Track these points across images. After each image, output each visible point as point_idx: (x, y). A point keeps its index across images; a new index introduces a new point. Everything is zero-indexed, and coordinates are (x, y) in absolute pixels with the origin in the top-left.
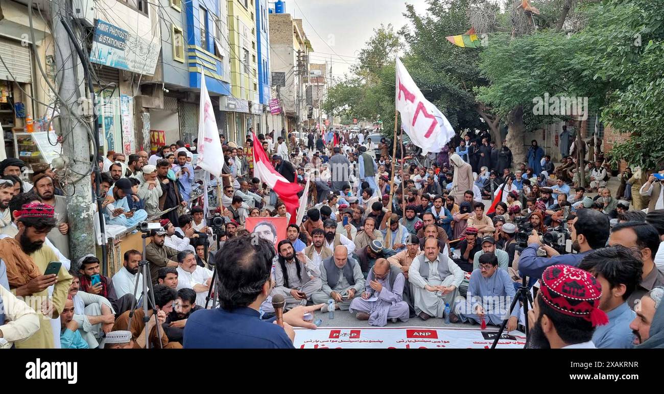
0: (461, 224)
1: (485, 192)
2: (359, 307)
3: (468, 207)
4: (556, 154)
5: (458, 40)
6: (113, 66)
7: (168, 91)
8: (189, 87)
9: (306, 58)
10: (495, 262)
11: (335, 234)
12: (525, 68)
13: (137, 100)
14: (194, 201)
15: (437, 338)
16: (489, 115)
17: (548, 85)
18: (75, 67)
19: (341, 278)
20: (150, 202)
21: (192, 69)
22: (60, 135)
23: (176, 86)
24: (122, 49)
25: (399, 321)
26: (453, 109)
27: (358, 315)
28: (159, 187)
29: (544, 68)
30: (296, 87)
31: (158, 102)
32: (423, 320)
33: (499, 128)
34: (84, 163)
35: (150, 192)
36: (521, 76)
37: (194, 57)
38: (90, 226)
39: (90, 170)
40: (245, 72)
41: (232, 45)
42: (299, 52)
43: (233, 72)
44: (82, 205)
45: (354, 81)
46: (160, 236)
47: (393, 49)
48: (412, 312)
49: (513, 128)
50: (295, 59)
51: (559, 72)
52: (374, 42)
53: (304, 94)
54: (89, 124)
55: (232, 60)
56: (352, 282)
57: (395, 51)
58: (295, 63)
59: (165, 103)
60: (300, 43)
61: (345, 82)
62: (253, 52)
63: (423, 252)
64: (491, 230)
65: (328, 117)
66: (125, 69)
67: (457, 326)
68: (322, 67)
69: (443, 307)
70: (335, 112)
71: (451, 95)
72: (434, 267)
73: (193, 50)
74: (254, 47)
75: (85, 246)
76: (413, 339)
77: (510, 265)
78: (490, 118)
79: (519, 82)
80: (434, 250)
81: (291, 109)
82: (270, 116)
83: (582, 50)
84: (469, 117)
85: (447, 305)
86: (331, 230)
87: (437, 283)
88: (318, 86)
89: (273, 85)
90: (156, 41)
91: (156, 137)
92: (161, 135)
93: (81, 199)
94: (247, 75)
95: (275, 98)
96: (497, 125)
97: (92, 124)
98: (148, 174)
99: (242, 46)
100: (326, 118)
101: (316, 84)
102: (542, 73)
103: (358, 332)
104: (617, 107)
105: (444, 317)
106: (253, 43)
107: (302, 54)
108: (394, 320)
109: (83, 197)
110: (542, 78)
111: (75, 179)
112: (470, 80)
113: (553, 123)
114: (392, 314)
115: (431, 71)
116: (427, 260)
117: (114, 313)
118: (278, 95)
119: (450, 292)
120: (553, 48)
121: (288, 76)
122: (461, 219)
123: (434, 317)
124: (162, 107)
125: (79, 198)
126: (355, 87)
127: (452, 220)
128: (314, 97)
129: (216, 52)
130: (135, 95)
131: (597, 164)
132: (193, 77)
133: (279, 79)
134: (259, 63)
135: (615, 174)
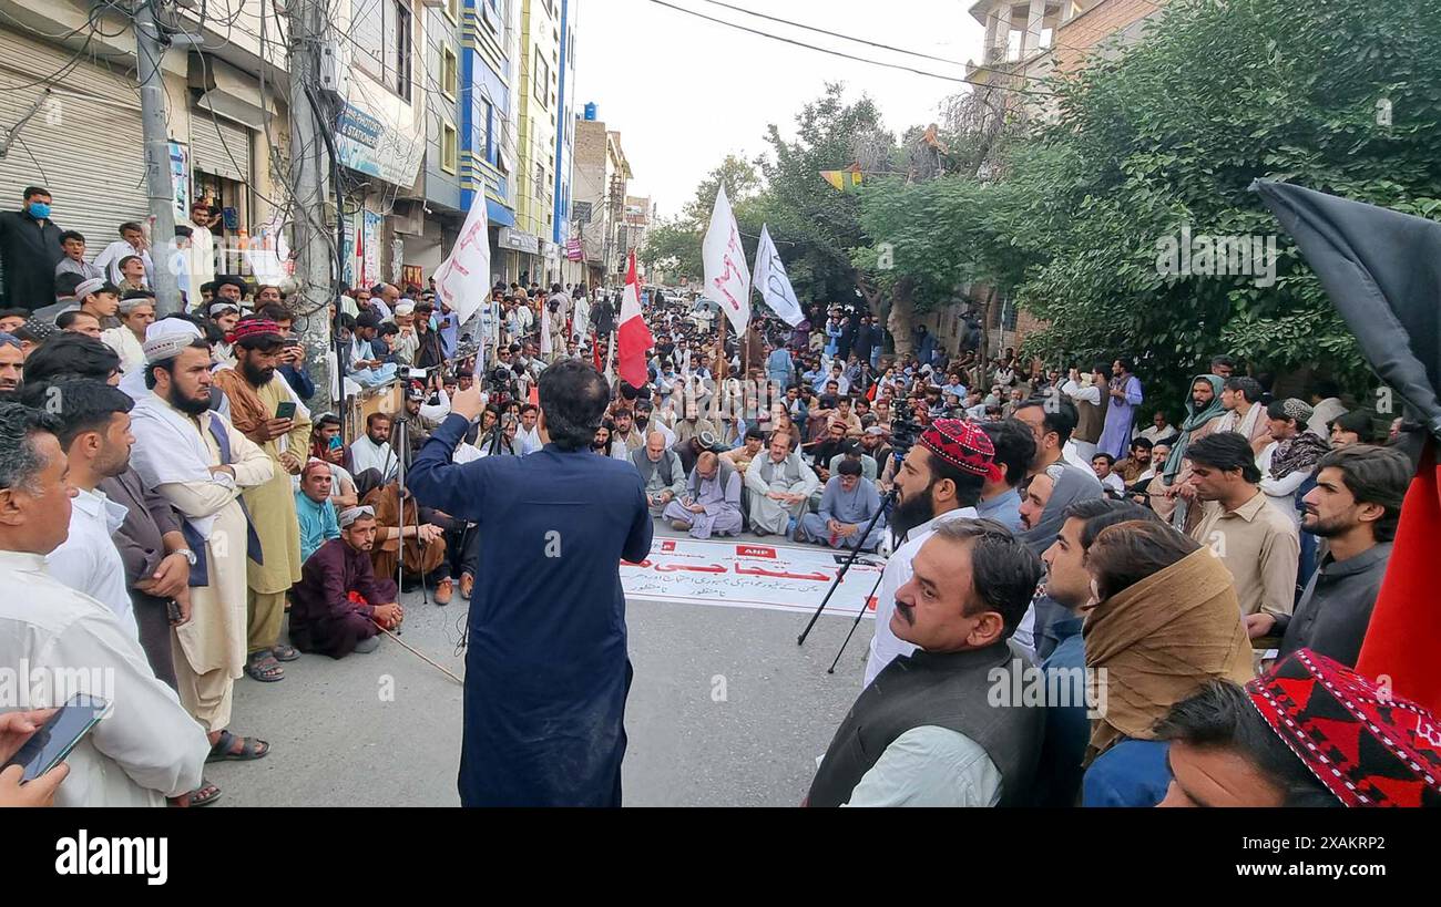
0: (820, 423)
1: (855, 387)
2: (675, 513)
3: (829, 402)
4: (952, 347)
5: (836, 178)
6: (359, 169)
7: (430, 212)
8: (458, 208)
9: (622, 186)
10: (858, 471)
11: (648, 420)
12: (922, 225)
13: (387, 219)
14: (460, 363)
15: (775, 557)
16: (868, 286)
17: (950, 250)
18: (318, 156)
19: (655, 476)
20: (402, 355)
21: (465, 185)
22: (293, 248)
23: (444, 207)
24: (373, 148)
25: (728, 535)
26: (822, 273)
27: (674, 523)
28: (416, 337)
29: (947, 227)
30: (605, 225)
31: (416, 227)
32: (759, 535)
33: (880, 306)
34: (322, 289)
35: (404, 341)
36: (915, 235)
37: (469, 168)
38: (326, 374)
39: (330, 300)
40: (537, 196)
41: (522, 157)
42: (614, 177)
43: (521, 195)
44: (317, 345)
45: (687, 224)
46: (414, 402)
47: (746, 184)
48: (746, 526)
49: (899, 306)
50: (608, 185)
51: (966, 234)
52: (719, 173)
53: (616, 236)
54: (332, 236)
55: (520, 178)
56: (669, 481)
57: (747, 188)
58: (607, 192)
59: (425, 229)
60: (616, 165)
61: (674, 225)
62: (549, 170)
63: (767, 451)
64: (857, 432)
65: (646, 272)
66: (374, 175)
67: (802, 547)
68: (644, 202)
69: (786, 521)
70: (657, 266)
71: (820, 253)
72: (779, 471)
73: (469, 158)
74: (551, 164)
75: (317, 400)
76: (745, 557)
77: (879, 477)
78: (870, 290)
79: (911, 243)
80: (782, 450)
81: (596, 256)
82: (566, 261)
83: (1000, 206)
84: (841, 287)
85: (792, 519)
86: (643, 413)
87: (783, 490)
88: (635, 228)
89: (574, 219)
90: (420, 140)
91: (410, 275)
92: (417, 272)
93: (315, 337)
94: (539, 201)
95: (575, 237)
96: (878, 301)
97: (336, 237)
98: (402, 317)
99: (535, 159)
100: (643, 274)
101: (633, 225)
102: (943, 233)
103: (673, 545)
104: (1038, 286)
105: (787, 534)
106: (551, 158)
107: (617, 180)
108: (721, 533)
109: (319, 336)
110: (942, 240)
111: (309, 310)
112: (847, 236)
113: (952, 304)
114: (718, 525)
115: (795, 217)
116: (772, 461)
117: (357, 491)
118: (580, 234)
119: (800, 501)
120: (961, 200)
121: (596, 208)
122: (821, 417)
123: (773, 534)
124: (420, 234)
125: (313, 336)
126: (688, 232)
127: (808, 416)
128: (629, 243)
129: (500, 165)
130: (385, 213)
131: (1003, 362)
132: (466, 197)
133: (583, 212)
134: (557, 187)
135: (1025, 378)
